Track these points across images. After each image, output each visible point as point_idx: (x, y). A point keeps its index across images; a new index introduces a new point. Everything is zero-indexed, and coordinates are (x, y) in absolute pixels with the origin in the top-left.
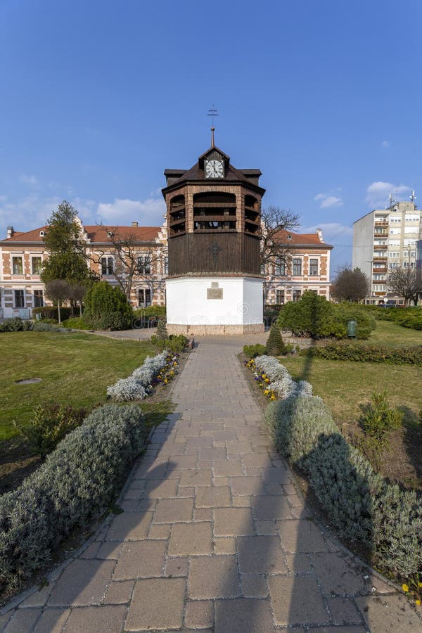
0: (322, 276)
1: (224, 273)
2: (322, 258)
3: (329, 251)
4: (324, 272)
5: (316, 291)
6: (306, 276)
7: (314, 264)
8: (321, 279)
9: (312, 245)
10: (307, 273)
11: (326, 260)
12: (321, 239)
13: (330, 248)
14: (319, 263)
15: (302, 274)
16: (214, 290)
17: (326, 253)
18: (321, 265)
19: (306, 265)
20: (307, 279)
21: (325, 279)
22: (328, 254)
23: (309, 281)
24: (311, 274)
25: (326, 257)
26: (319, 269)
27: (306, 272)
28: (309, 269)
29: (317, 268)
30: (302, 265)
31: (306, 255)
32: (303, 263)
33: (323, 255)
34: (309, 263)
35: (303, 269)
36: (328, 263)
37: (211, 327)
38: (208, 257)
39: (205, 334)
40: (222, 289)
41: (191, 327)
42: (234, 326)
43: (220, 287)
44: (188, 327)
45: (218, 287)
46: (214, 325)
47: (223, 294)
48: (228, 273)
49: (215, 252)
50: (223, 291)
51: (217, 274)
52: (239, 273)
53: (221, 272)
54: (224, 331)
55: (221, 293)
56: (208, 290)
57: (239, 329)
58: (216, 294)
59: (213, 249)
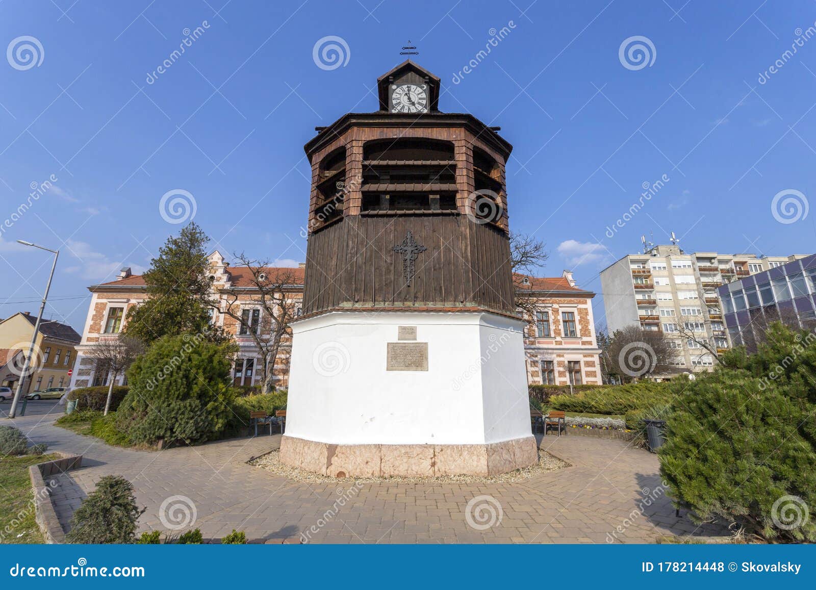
0: (585, 339)
1: (431, 305)
2: (580, 311)
3: (589, 301)
4: (585, 332)
5: (577, 362)
6: (558, 339)
7: (569, 321)
8: (584, 343)
9: (561, 291)
10: (559, 334)
11: (587, 314)
12: (572, 284)
13: (591, 295)
14: (577, 318)
15: (553, 335)
16: (404, 347)
17: (586, 303)
18: (580, 321)
19: (556, 322)
20: (561, 343)
21: (590, 343)
22: (589, 304)
23: (564, 346)
24: (566, 335)
25: (586, 309)
26: (578, 327)
27: (557, 333)
28: (561, 327)
29: (574, 326)
30: (551, 321)
31: (556, 306)
32: (552, 318)
33: (581, 306)
34: (560, 317)
35: (552, 327)
36: (590, 317)
37: (396, 453)
38: (392, 268)
39: (377, 474)
40: (426, 344)
41: (338, 449)
42: (460, 449)
43: (420, 339)
44: (332, 449)
45: (416, 339)
46: (404, 446)
47: (427, 359)
48: (439, 305)
49: (408, 257)
50: (426, 349)
51: (412, 306)
52: (469, 305)
53: (422, 303)
54: (433, 464)
55: (422, 356)
56: (391, 346)
57: (475, 458)
58: (409, 357)
59: (405, 248)
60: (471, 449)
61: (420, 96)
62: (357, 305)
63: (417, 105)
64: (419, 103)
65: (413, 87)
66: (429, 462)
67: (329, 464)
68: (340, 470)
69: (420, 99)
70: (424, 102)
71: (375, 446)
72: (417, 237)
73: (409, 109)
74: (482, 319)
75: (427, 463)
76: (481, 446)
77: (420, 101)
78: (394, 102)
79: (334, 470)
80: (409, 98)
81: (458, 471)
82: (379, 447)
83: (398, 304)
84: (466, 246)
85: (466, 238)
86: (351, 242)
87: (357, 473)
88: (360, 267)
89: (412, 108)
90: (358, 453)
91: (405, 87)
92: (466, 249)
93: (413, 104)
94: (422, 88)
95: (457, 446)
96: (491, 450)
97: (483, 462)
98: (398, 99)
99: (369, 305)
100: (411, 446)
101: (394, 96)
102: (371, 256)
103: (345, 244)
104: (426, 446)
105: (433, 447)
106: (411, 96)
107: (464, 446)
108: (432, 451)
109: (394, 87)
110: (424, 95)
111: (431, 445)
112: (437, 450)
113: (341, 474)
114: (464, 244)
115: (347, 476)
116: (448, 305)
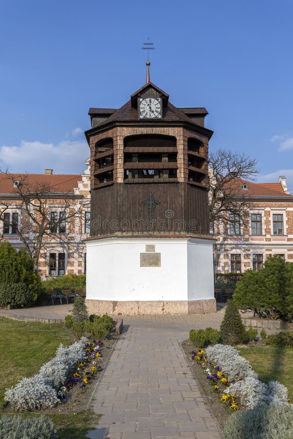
1: (162, 233)
16: (149, 255)
37: (145, 305)
38: (142, 213)
39: (137, 314)
40: (160, 253)
41: (118, 303)
42: (175, 303)
43: (157, 251)
44: (115, 303)
45: (154, 251)
46: (150, 301)
47: (160, 261)
48: (167, 234)
49: (150, 207)
50: (160, 256)
51: (152, 234)
52: (182, 233)
53: (158, 232)
54: (163, 309)
55: (158, 259)
56: (142, 255)
57: (183, 306)
58: (151, 260)
59: (149, 202)
60: (181, 302)
61: (156, 106)
62: (124, 234)
63: (155, 113)
64: (156, 111)
65: (153, 100)
66: (161, 308)
67: (114, 310)
68: (119, 312)
69: (157, 108)
70: (159, 110)
71: (136, 301)
72: (155, 196)
73: (150, 115)
74: (189, 240)
75: (160, 309)
76: (186, 301)
77: (157, 110)
78: (141, 110)
79: (116, 312)
80: (150, 108)
81: (175, 312)
82: (138, 302)
83: (145, 233)
84: (182, 201)
85: (182, 196)
86: (119, 199)
87: (128, 313)
88: (125, 213)
89: (152, 114)
90: (127, 305)
91: (148, 100)
92: (182, 203)
93: (153, 112)
94: (158, 100)
95: (174, 302)
96: (190, 303)
97: (187, 308)
98: (143, 108)
99: (130, 234)
100: (152, 302)
101: (141, 106)
102: (130, 206)
103: (116, 200)
104: (160, 302)
105: (163, 302)
106: (152, 106)
107: (178, 301)
108: (162, 304)
109: (141, 100)
110: (159, 106)
111: (162, 301)
112: (165, 303)
113: (120, 314)
114: (180, 200)
115: (123, 314)
116: (172, 233)
